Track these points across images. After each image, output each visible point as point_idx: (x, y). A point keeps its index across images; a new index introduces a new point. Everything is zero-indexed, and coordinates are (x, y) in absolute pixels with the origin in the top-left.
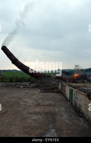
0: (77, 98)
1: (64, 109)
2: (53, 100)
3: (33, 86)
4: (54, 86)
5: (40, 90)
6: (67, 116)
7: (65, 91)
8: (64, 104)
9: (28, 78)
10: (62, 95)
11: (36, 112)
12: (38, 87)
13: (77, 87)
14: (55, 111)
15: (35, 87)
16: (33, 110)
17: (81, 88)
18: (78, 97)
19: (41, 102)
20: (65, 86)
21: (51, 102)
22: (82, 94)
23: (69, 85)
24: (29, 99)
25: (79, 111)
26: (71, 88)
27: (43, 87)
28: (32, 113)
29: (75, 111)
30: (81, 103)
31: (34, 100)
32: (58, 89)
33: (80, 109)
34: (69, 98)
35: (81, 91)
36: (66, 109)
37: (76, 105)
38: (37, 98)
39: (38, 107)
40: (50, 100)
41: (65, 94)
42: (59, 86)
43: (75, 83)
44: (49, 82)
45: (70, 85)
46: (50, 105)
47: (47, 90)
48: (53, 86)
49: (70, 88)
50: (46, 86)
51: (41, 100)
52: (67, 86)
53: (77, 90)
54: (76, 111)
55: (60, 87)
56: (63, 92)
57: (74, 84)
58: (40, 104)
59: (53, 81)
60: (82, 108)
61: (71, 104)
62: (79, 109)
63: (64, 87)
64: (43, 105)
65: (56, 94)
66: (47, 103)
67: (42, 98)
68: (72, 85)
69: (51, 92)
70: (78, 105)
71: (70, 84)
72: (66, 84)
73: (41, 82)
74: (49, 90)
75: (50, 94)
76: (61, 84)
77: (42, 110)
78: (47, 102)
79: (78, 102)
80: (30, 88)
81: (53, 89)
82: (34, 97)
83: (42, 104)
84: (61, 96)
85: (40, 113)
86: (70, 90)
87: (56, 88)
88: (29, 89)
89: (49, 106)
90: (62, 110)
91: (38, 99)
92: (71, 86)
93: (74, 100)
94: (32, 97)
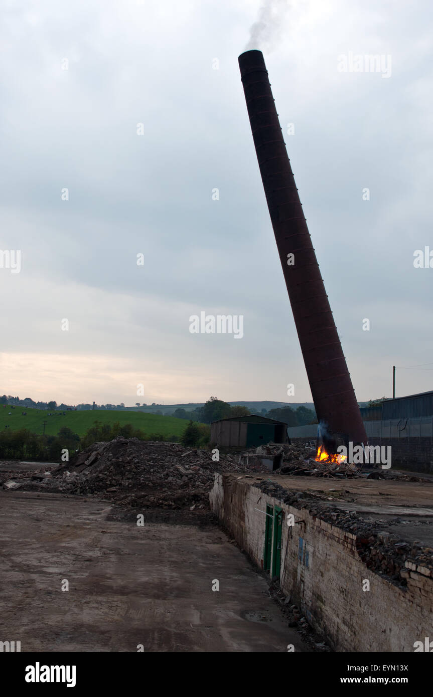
0: (302, 557)
1: (232, 614)
2: (175, 565)
3: (74, 483)
4: (186, 485)
5: (109, 508)
7: (242, 517)
8: (233, 588)
9: (53, 439)
10: (225, 538)
11: (82, 625)
12: (100, 489)
13: (305, 495)
14: (187, 624)
15: (83, 492)
16: (68, 618)
17: (328, 504)
18: (310, 549)
19: (110, 571)
20: (244, 491)
21: (168, 574)
22: (332, 537)
23: (264, 483)
24: (47, 556)
25: (311, 630)
26: (274, 502)
27: (129, 489)
28: (57, 634)
29: (290, 626)
30: (322, 586)
31: (77, 558)
32: (208, 504)
33: (317, 614)
34: (260, 556)
35: (328, 519)
36: (242, 614)
37: (296, 592)
38: (91, 546)
39: (93, 598)
40: (161, 562)
41: (243, 532)
42: (211, 487)
43: (297, 474)
44: (162, 467)
45: (271, 487)
46: (160, 591)
47: (148, 507)
48: (182, 487)
49: (268, 500)
50: (143, 487)
51: (113, 558)
52: (254, 490)
53: (304, 514)
54: (294, 625)
55: (216, 491)
56: (233, 520)
57: (290, 483)
58: (109, 582)
59: (181, 461)
60: (327, 610)
61: (273, 589)
62: (311, 616)
63: (236, 497)
64: (122, 591)
65: (193, 530)
66: (145, 579)
67: (117, 552)
68: (278, 487)
69: (166, 520)
70: (308, 594)
71: (270, 479)
72: (251, 482)
73: (118, 465)
74: (160, 506)
75: (164, 527)
76: (225, 478)
77: (116, 617)
78: (143, 575)
79: (307, 579)
80: (56, 490)
81: (181, 503)
82: (74, 544)
83: (120, 582)
84: (219, 541)
85: (103, 633)
86: (269, 510)
87: (196, 498)
88: (55, 499)
89: (157, 597)
90: (220, 621)
91: (97, 553)
92: (276, 492)
93: (286, 568)
94: (63, 545)
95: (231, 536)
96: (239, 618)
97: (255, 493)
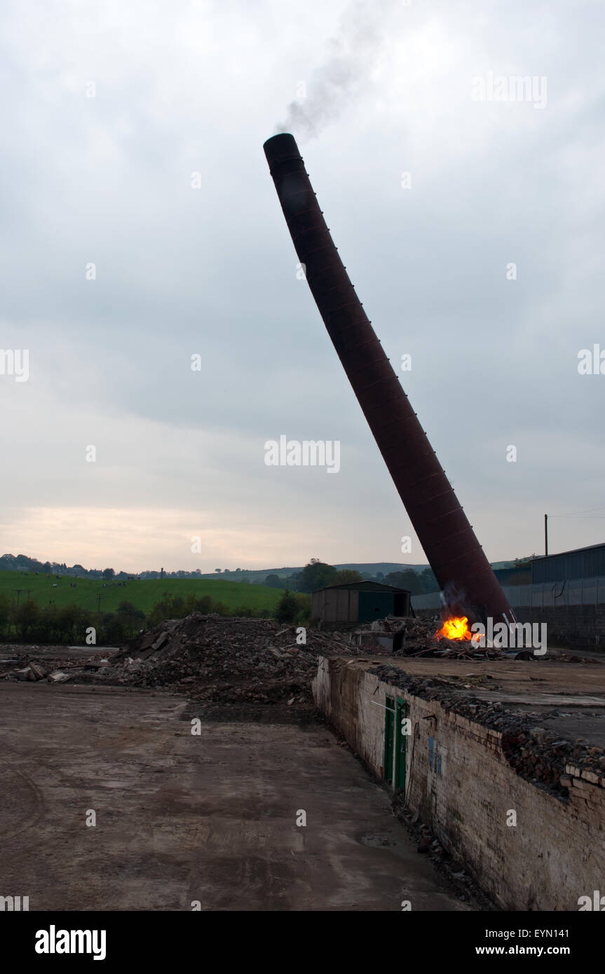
0: (433, 761)
1: (344, 838)
2: (270, 775)
3: (138, 673)
4: (282, 673)
5: (184, 704)
6: (365, 883)
7: (354, 712)
8: (345, 804)
9: (110, 616)
10: (333, 740)
11: (152, 855)
12: (171, 680)
13: (435, 682)
14: (287, 850)
15: (151, 683)
16: (134, 845)
17: (464, 693)
18: (443, 751)
19: (187, 785)
20: (356, 679)
21: (261, 787)
22: (471, 736)
23: (382, 668)
24: (105, 766)
25: (446, 855)
26: (395, 691)
27: (208, 679)
28: (121, 867)
29: (420, 851)
30: (460, 799)
31: (144, 768)
32: (310, 696)
33: (454, 835)
34: (379, 761)
35: (466, 713)
36: (358, 836)
37: (427, 806)
38: (162, 753)
39: (166, 819)
40: (252, 772)
41: (357, 731)
42: (314, 675)
43: (423, 656)
44: (251, 650)
45: (391, 673)
46: (251, 810)
47: (233, 701)
48: (276, 675)
49: (386, 689)
50: (227, 676)
51: (190, 768)
52: (369, 676)
53: (433, 707)
54: (423, 850)
55: (321, 680)
56: (343, 717)
57: (415, 668)
58: (186, 799)
59: (275, 642)
60: (467, 830)
61: (396, 803)
62: (446, 838)
63: (346, 686)
64: (203, 810)
65: (291, 731)
66: (231, 794)
67: (196, 760)
68: (399, 673)
69: (257, 718)
70: (442, 809)
71: (390, 662)
72: (365, 667)
73: (193, 649)
74: (249, 700)
75: (255, 727)
76: (331, 663)
77: (196, 844)
78: (229, 790)
79: (440, 791)
80: (115, 682)
81: (275, 696)
82: (140, 750)
83: (200, 799)
84: (325, 743)
85: (179, 864)
86: (389, 702)
87: (295, 689)
88: (114, 693)
89: (247, 816)
90: (330, 847)
91: (169, 762)
92: (397, 679)
93: (412, 777)
94: (126, 752)
95: (341, 737)
96: (354, 842)
97: (370, 682)
